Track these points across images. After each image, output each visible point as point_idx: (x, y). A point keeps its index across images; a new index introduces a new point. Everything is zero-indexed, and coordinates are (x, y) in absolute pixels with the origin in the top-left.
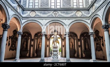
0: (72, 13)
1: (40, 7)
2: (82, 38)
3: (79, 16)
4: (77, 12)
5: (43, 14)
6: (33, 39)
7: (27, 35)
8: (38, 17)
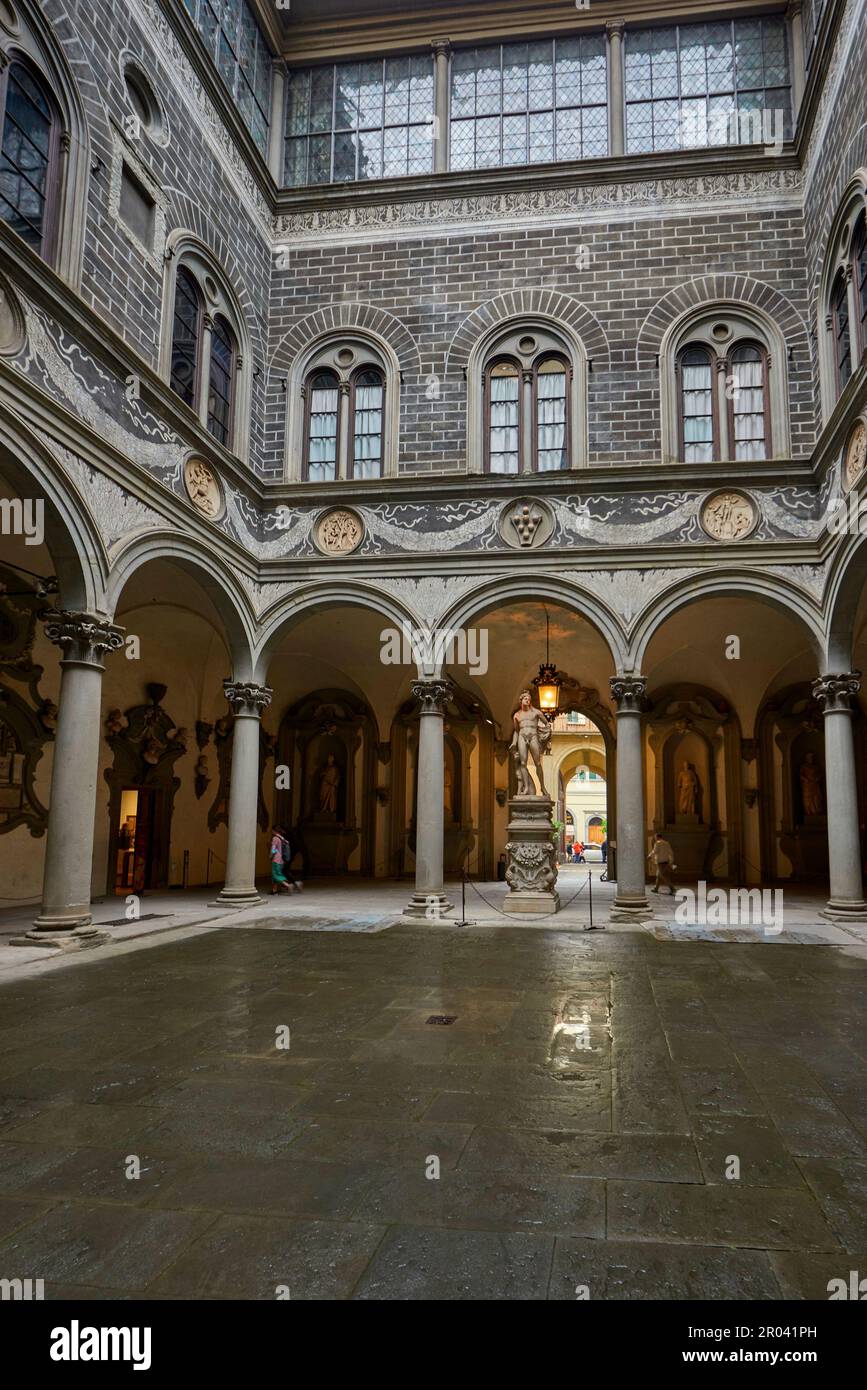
0: (670, 509)
1: (393, 470)
2: (776, 730)
3: (726, 534)
4: (715, 505)
5: (419, 528)
6: (389, 744)
7: (340, 712)
8: (378, 554)
